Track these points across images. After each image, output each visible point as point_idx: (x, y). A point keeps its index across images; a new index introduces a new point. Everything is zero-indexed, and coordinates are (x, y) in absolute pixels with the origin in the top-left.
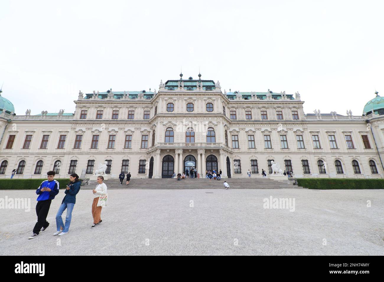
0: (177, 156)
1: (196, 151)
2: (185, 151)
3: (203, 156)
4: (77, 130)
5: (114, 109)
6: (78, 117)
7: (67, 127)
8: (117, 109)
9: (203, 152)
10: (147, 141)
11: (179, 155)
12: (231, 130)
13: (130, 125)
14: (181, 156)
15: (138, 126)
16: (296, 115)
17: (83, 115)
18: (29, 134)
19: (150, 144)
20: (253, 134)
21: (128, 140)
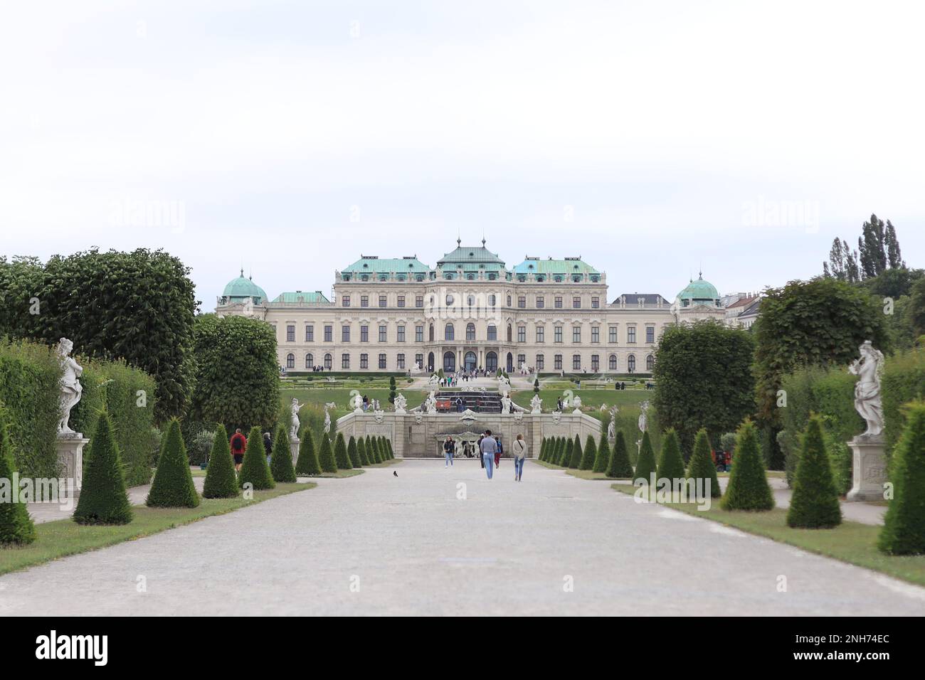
0: (458, 353)
1: (476, 348)
2: (465, 348)
3: (483, 354)
4: (342, 320)
5: (381, 294)
6: (340, 304)
7: (330, 318)
8: (385, 294)
9: (482, 349)
10: (422, 333)
11: (460, 352)
12: (518, 320)
13: (401, 314)
14: (462, 353)
15: (410, 316)
16: (595, 302)
17: (346, 301)
18: (289, 324)
19: (426, 337)
20: (543, 325)
21: (401, 332)
